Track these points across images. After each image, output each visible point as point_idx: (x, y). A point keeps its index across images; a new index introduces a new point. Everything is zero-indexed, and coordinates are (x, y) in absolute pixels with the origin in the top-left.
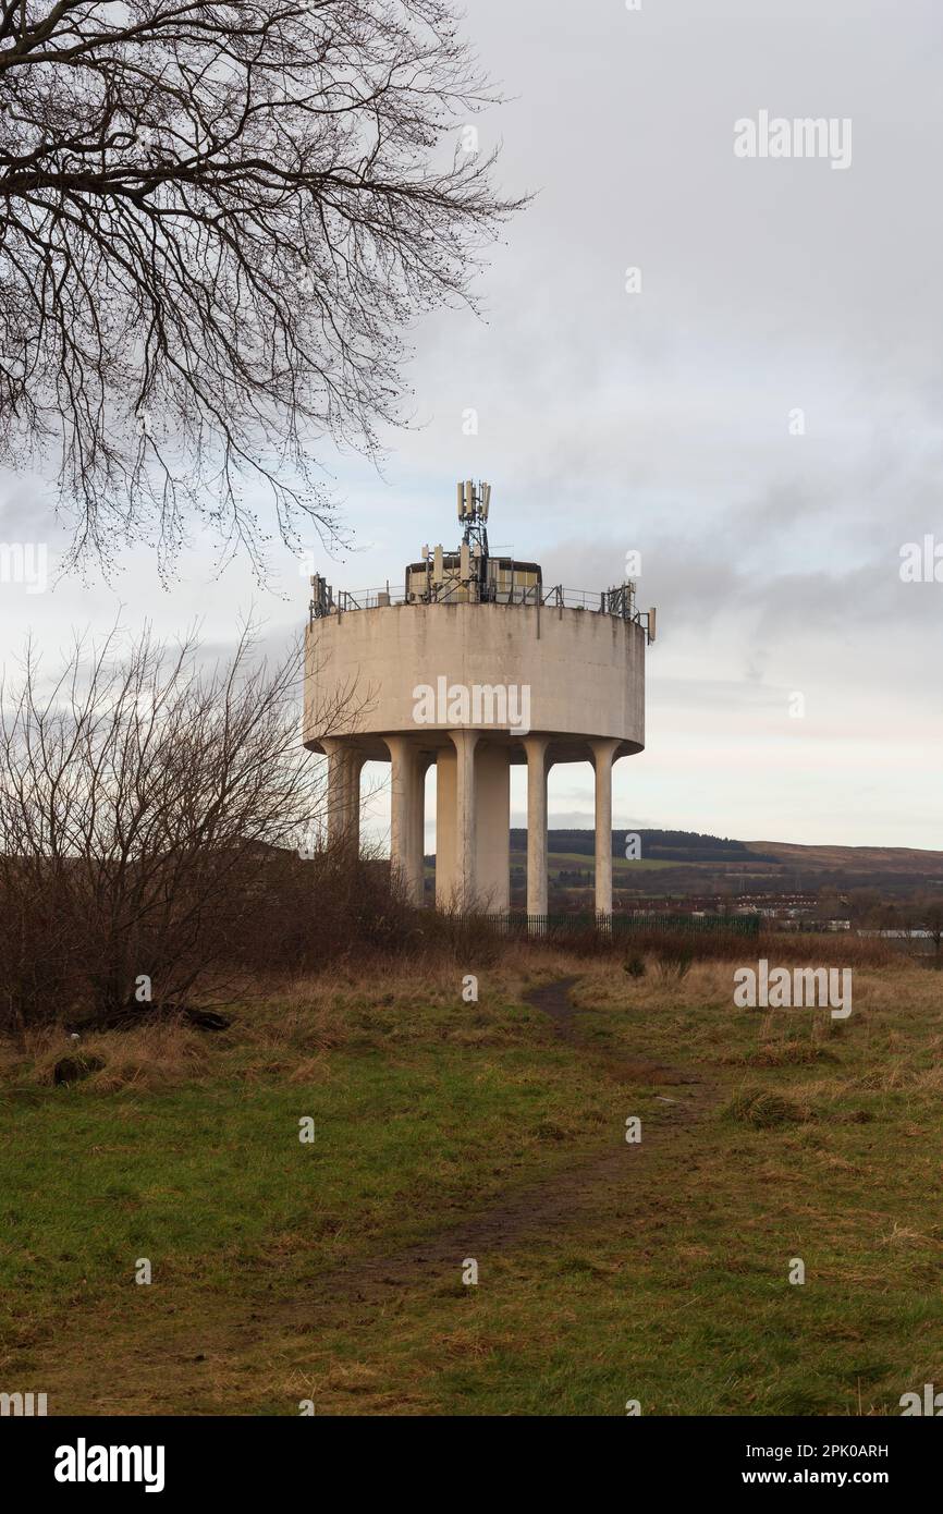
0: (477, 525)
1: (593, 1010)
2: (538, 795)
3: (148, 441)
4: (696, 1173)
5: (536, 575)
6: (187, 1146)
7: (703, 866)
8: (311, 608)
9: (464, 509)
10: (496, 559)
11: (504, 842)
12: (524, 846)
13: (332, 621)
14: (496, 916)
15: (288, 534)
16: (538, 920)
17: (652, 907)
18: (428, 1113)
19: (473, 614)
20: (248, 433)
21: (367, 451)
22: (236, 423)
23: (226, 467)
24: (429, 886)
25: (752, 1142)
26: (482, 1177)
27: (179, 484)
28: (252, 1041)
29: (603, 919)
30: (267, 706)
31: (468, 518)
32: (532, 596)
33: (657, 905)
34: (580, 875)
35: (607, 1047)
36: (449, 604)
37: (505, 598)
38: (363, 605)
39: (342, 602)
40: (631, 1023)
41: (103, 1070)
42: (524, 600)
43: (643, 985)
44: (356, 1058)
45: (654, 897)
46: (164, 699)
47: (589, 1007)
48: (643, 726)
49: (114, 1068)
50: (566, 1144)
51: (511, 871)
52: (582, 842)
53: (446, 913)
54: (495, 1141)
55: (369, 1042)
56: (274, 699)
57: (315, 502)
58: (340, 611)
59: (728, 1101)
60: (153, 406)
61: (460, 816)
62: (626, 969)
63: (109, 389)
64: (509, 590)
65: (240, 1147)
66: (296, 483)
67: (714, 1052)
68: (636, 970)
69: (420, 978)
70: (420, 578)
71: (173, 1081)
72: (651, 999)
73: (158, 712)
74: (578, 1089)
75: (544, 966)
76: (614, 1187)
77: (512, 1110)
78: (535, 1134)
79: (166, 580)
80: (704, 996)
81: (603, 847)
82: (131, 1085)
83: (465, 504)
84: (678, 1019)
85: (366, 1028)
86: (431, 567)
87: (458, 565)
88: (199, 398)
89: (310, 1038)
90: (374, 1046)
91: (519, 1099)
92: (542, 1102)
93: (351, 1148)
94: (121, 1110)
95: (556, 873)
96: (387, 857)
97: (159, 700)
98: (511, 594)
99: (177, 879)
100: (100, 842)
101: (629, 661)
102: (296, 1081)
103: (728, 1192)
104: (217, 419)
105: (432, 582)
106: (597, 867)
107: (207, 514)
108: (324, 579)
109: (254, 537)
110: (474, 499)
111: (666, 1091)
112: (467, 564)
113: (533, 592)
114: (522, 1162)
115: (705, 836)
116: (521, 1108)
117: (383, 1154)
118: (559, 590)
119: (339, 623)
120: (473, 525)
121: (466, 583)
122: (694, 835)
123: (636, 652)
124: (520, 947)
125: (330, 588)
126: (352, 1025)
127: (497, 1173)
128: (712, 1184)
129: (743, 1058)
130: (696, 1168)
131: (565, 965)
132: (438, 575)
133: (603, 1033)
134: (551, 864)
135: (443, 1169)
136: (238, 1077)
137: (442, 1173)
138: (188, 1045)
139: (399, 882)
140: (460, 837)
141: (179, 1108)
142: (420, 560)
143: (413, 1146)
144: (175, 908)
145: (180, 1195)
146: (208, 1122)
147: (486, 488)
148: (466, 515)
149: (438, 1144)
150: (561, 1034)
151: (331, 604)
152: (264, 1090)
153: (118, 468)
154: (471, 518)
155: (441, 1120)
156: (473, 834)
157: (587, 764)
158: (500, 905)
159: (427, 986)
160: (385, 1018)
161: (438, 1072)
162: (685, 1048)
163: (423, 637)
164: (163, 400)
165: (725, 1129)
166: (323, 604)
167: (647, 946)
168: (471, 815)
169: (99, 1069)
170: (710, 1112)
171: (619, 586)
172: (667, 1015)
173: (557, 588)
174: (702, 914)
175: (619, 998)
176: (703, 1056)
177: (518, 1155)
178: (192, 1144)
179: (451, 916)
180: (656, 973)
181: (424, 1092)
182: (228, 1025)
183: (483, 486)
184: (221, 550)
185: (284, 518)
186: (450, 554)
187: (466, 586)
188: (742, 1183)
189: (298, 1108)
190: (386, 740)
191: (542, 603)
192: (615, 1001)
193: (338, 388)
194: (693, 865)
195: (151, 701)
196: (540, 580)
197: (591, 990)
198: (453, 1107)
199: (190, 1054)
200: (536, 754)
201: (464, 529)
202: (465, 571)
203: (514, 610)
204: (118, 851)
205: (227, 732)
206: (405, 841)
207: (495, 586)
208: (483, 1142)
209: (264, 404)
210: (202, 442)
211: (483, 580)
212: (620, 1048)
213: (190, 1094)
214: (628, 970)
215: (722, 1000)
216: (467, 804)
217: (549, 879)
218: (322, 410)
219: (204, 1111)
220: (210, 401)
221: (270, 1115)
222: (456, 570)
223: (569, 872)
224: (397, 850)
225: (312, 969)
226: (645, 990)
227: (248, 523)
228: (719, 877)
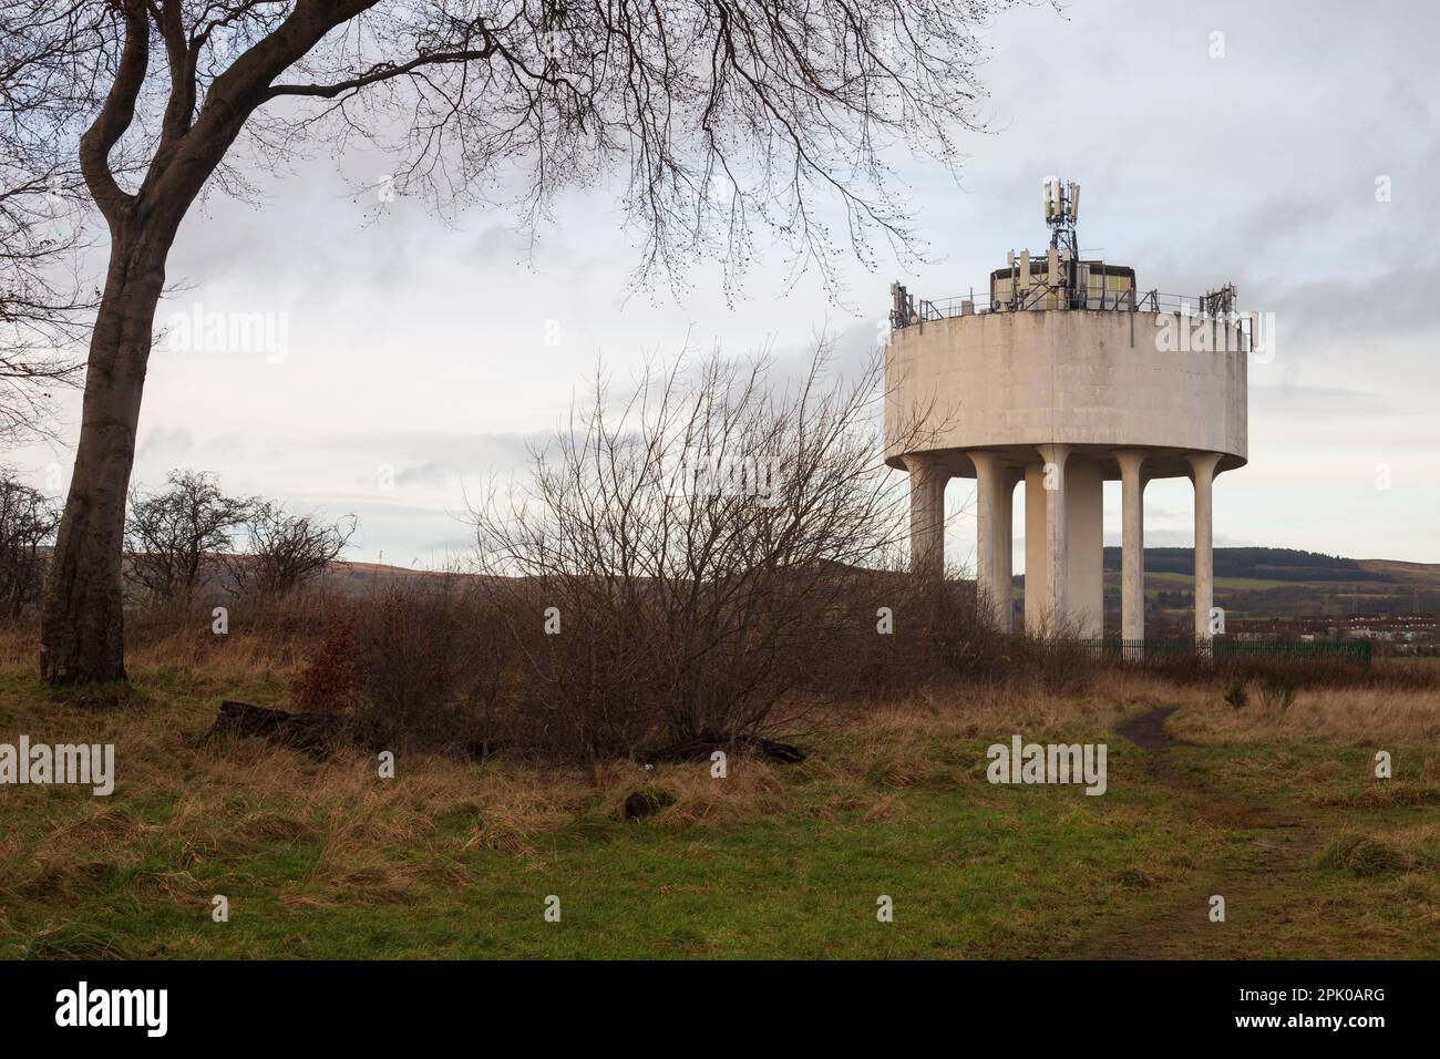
0: (1065, 227)
1: (1189, 743)
2: (1133, 512)
3: (716, 153)
4: (1288, 926)
5: (1129, 279)
6: (756, 888)
7: (1313, 586)
8: (891, 319)
9: (1052, 211)
10: (1085, 262)
11: (1098, 560)
12: (1119, 566)
13: (913, 331)
14: (1089, 641)
15: (861, 247)
16: (1133, 645)
17: (1258, 630)
18: (1007, 857)
19: (1062, 323)
20: (817, 143)
21: (943, 157)
22: (806, 133)
23: (796, 178)
24: (1018, 607)
25: (1350, 892)
26: (1061, 927)
27: (747, 198)
28: (828, 776)
29: (1204, 644)
30: (842, 426)
31: (1056, 221)
32: (1126, 302)
33: (1264, 628)
34: (1180, 596)
35: (1201, 786)
36: (1036, 312)
37: (1095, 305)
38: (945, 314)
39: (924, 311)
40: (1229, 758)
41: (674, 806)
42: (1116, 306)
43: (1246, 715)
44: (935, 795)
45: (1257, 619)
46: (736, 420)
47: (1185, 740)
48: (1246, 439)
49: (684, 804)
50: (1152, 892)
51: (1105, 592)
52: (1181, 560)
53: (1035, 636)
54: (1076, 888)
55: (949, 778)
56: (847, 420)
57: (888, 213)
58: (921, 322)
59: (1326, 847)
60: (721, 116)
61: (1050, 537)
62: (1226, 699)
63: (676, 102)
64: (1100, 296)
65: (811, 890)
66: (868, 193)
67: (1317, 792)
68: (1237, 700)
69: (1006, 708)
70: (1005, 285)
71: (745, 818)
72: (1252, 732)
73: (730, 434)
74: (1168, 832)
75: (1139, 694)
76: (1199, 940)
77: (1095, 855)
78: (1119, 881)
79: (732, 298)
80: (1309, 728)
81: (1204, 568)
82: (701, 822)
83: (1053, 205)
84: (1279, 755)
85: (948, 763)
86: (1018, 273)
87: (1045, 269)
88: (768, 108)
89: (887, 773)
90: (954, 782)
91: (1104, 843)
92: (1128, 845)
93: (923, 894)
94: (690, 849)
95: (1154, 593)
96: (974, 578)
97: (730, 421)
98: (1103, 300)
99: (750, 605)
100: (672, 567)
101: (1230, 370)
102: (871, 820)
103: (1321, 947)
104: (786, 129)
105: (1019, 289)
106: (1197, 589)
107: (777, 228)
108: (905, 288)
109: (825, 251)
110: (1062, 199)
111: (1260, 836)
112: (1056, 267)
113: (1126, 297)
114: (1104, 911)
115: (1314, 554)
116: (1105, 852)
117: (957, 901)
118: (1154, 294)
119: (921, 334)
120: (1061, 228)
121: (1054, 289)
122: (1304, 553)
123: (1238, 360)
124: (1114, 675)
125: (911, 297)
126: (933, 759)
127: (1077, 923)
128: (1304, 939)
129: (1347, 800)
130: (1289, 921)
131: (1162, 694)
132: (1026, 281)
133: (1197, 770)
134: (1147, 584)
135: (1020, 917)
136: (812, 815)
137: (1020, 921)
138: (762, 779)
139: (986, 605)
140: (1050, 558)
141: (751, 846)
142: (1006, 266)
143: (989, 892)
144: (750, 635)
145: (746, 939)
146: (778, 862)
147: (1075, 188)
148: (1053, 217)
149: (1016, 890)
150: (1154, 770)
151: (913, 313)
152: (838, 829)
153: (685, 183)
154: (1059, 220)
155: (1019, 864)
156: (1065, 554)
157: (1186, 480)
158: (1093, 629)
159: (1013, 717)
160: (967, 751)
161: (1020, 812)
162: (1285, 788)
163: (1010, 346)
164: (731, 111)
165: (1322, 877)
166: (904, 314)
167: (1252, 672)
168: (1062, 535)
169: (670, 804)
170: (1308, 858)
171: (1218, 290)
172: (1268, 750)
173: (1151, 293)
174: (1311, 637)
175: (1219, 729)
176: (1304, 796)
177: (1100, 903)
178: (762, 885)
179: (1040, 639)
180: (1260, 704)
181: (1004, 834)
182: (803, 757)
183: (1071, 186)
184: (791, 264)
185: (856, 231)
186: (1038, 258)
187: (1054, 292)
188: (1337, 939)
189: (872, 849)
190: (971, 456)
191: (1136, 309)
192: (1214, 733)
193: (913, 93)
194: (1302, 585)
195: (722, 423)
196: (1133, 284)
197: (1188, 721)
198: (1034, 850)
199: (764, 789)
200: (1131, 470)
201: (1052, 232)
202: (1054, 277)
203: (1106, 317)
204: (691, 576)
205: (801, 454)
206: (992, 562)
207: (1085, 292)
208: (1063, 889)
209: (834, 112)
210: (771, 151)
211: (1073, 285)
212: (1216, 787)
213: (762, 833)
214: (1229, 699)
215: (1328, 733)
216: (1057, 522)
217: (1146, 599)
218: (896, 116)
219: (775, 850)
220: (778, 111)
221: (843, 855)
222: (1044, 276)
223: (1169, 593)
224: (983, 572)
225: (892, 700)
226: (1247, 720)
227: (819, 237)
228: (1331, 597)
